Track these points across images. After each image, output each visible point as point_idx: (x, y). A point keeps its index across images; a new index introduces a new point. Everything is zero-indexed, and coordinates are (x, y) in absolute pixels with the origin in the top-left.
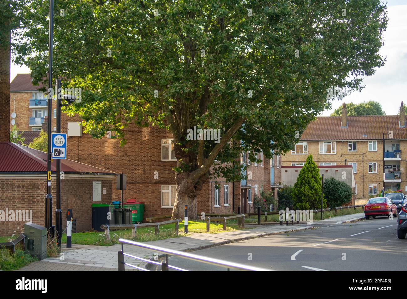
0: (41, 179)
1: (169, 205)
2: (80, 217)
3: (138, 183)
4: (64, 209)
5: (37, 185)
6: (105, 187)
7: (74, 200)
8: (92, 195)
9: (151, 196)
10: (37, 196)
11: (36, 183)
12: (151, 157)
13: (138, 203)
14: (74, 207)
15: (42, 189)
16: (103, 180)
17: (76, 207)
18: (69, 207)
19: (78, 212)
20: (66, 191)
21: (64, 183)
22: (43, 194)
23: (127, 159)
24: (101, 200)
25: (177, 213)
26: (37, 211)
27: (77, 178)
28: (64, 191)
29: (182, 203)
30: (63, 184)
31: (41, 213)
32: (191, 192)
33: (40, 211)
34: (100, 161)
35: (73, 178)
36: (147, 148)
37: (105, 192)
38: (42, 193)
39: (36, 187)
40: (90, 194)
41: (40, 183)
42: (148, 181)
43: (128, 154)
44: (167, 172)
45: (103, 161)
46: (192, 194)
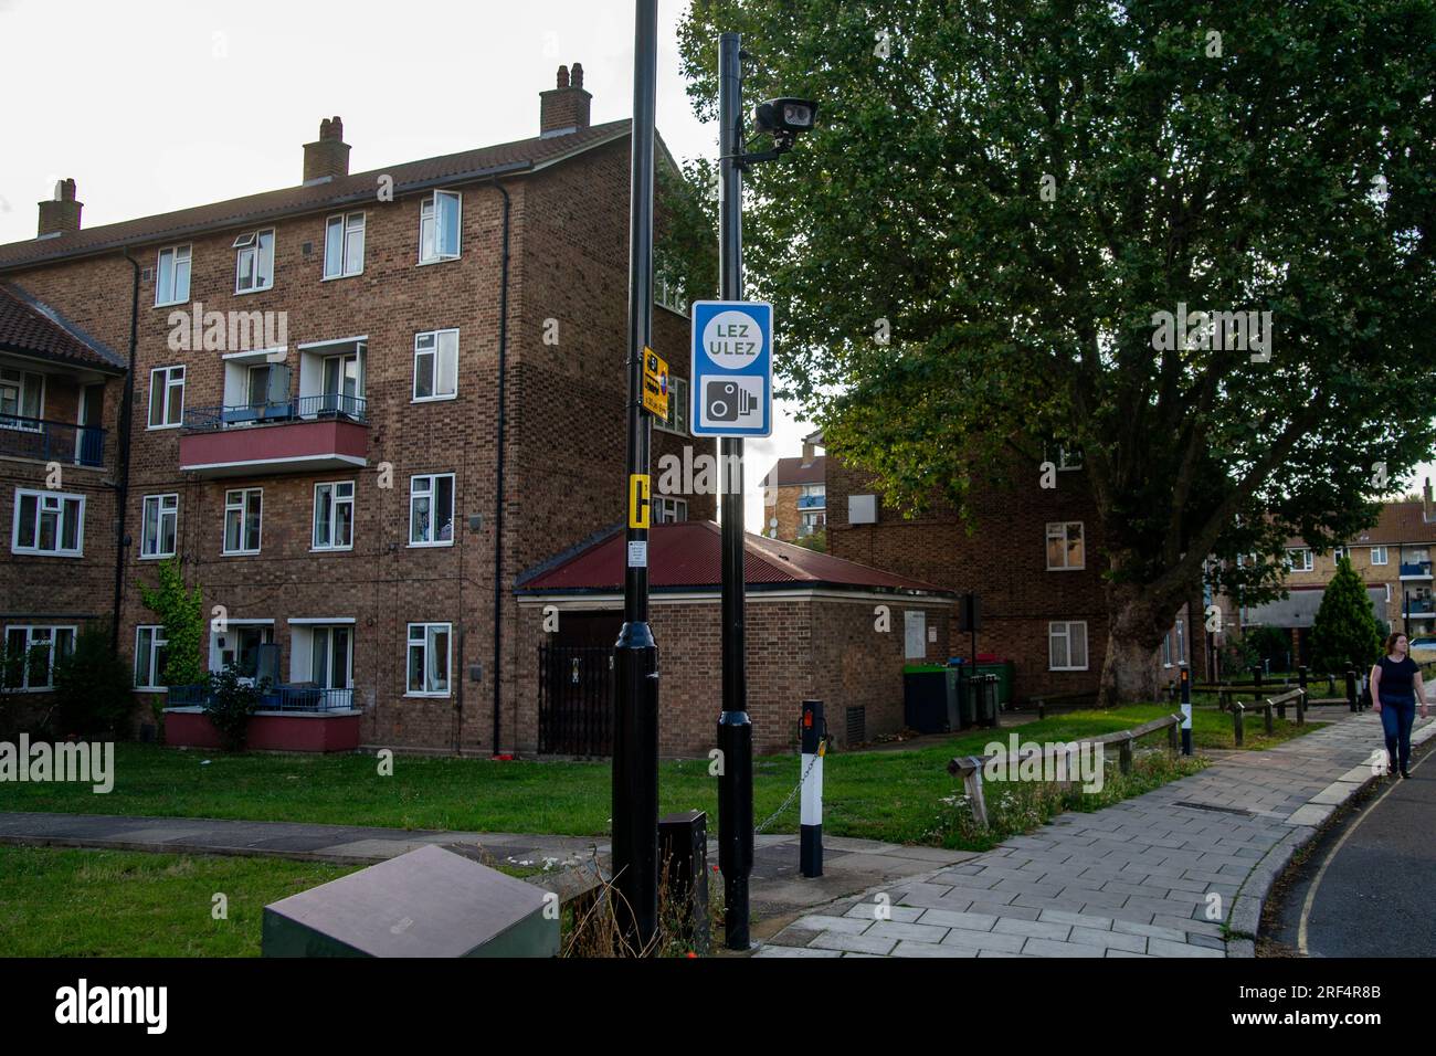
0: (770, 604)
1: (1066, 665)
2: (873, 699)
3: (999, 618)
4: (832, 681)
5: (760, 619)
6: (932, 625)
7: (859, 656)
8: (903, 645)
9: (1026, 646)
10: (760, 649)
11: (757, 614)
12: (1024, 562)
13: (1001, 661)
14: (859, 674)
15: (774, 629)
16: (928, 609)
17: (863, 675)
18: (846, 675)
19: (869, 686)
20: (836, 634)
21: (831, 612)
22: (776, 643)
23: (974, 568)
24: (924, 656)
25: (1114, 685)
26: (760, 688)
27: (867, 602)
28: (833, 633)
29: (1127, 660)
30: (829, 617)
31: (770, 692)
32: (1148, 634)
33: (768, 688)
34: (917, 575)
35: (855, 601)
36: (1016, 545)
37: (933, 637)
38: (774, 639)
39: (758, 624)
40: (899, 641)
41: (769, 614)
42: (1020, 613)
43: (977, 558)
44: (1061, 594)
45: (923, 573)
46: (1149, 637)
